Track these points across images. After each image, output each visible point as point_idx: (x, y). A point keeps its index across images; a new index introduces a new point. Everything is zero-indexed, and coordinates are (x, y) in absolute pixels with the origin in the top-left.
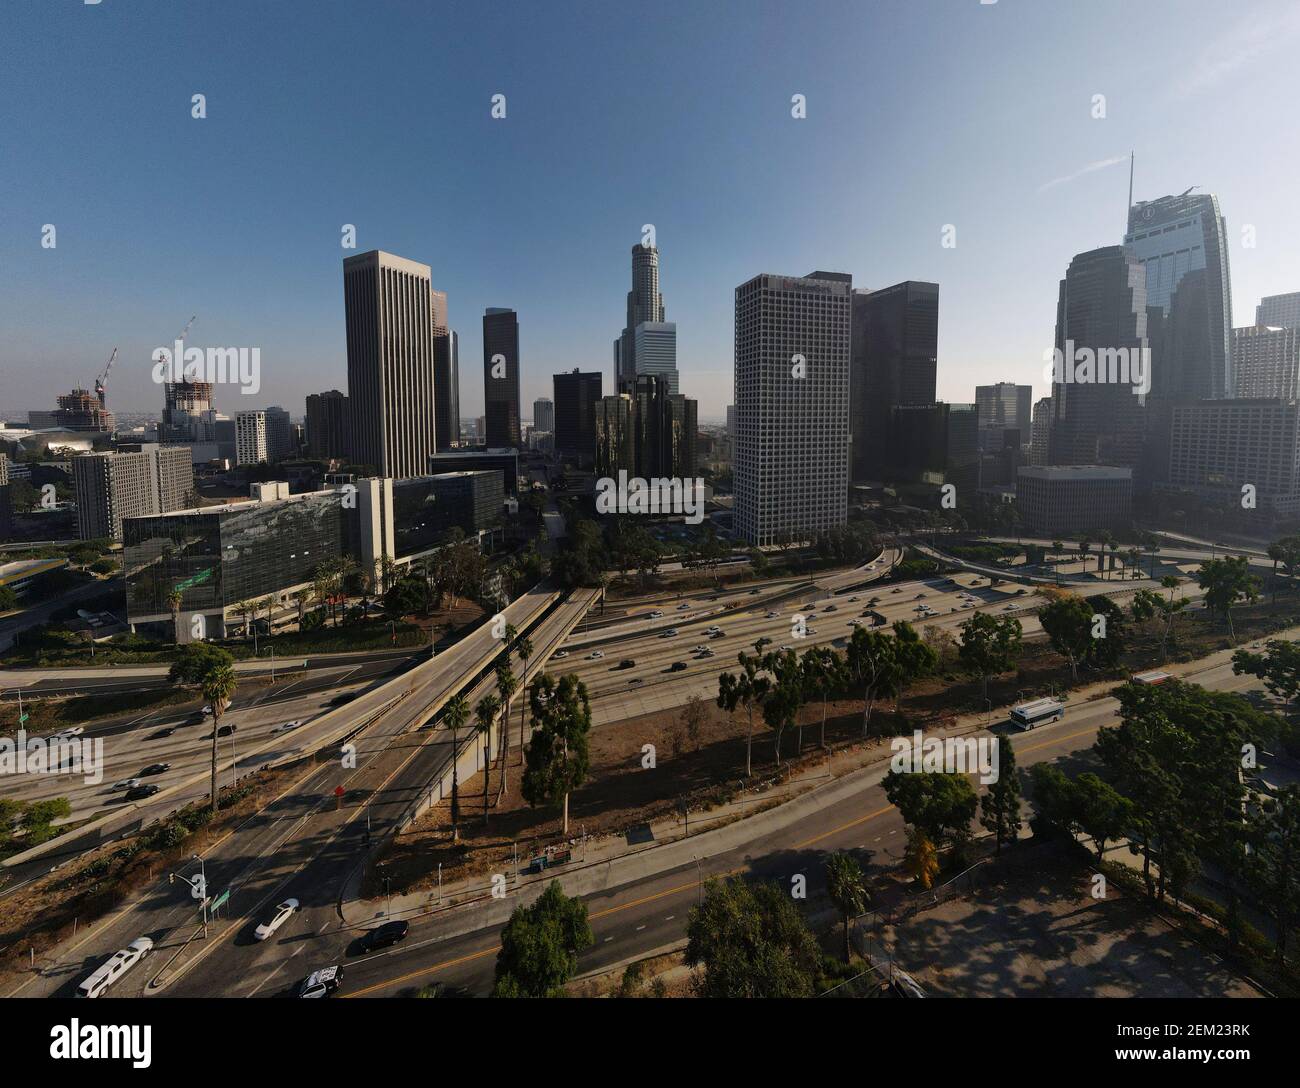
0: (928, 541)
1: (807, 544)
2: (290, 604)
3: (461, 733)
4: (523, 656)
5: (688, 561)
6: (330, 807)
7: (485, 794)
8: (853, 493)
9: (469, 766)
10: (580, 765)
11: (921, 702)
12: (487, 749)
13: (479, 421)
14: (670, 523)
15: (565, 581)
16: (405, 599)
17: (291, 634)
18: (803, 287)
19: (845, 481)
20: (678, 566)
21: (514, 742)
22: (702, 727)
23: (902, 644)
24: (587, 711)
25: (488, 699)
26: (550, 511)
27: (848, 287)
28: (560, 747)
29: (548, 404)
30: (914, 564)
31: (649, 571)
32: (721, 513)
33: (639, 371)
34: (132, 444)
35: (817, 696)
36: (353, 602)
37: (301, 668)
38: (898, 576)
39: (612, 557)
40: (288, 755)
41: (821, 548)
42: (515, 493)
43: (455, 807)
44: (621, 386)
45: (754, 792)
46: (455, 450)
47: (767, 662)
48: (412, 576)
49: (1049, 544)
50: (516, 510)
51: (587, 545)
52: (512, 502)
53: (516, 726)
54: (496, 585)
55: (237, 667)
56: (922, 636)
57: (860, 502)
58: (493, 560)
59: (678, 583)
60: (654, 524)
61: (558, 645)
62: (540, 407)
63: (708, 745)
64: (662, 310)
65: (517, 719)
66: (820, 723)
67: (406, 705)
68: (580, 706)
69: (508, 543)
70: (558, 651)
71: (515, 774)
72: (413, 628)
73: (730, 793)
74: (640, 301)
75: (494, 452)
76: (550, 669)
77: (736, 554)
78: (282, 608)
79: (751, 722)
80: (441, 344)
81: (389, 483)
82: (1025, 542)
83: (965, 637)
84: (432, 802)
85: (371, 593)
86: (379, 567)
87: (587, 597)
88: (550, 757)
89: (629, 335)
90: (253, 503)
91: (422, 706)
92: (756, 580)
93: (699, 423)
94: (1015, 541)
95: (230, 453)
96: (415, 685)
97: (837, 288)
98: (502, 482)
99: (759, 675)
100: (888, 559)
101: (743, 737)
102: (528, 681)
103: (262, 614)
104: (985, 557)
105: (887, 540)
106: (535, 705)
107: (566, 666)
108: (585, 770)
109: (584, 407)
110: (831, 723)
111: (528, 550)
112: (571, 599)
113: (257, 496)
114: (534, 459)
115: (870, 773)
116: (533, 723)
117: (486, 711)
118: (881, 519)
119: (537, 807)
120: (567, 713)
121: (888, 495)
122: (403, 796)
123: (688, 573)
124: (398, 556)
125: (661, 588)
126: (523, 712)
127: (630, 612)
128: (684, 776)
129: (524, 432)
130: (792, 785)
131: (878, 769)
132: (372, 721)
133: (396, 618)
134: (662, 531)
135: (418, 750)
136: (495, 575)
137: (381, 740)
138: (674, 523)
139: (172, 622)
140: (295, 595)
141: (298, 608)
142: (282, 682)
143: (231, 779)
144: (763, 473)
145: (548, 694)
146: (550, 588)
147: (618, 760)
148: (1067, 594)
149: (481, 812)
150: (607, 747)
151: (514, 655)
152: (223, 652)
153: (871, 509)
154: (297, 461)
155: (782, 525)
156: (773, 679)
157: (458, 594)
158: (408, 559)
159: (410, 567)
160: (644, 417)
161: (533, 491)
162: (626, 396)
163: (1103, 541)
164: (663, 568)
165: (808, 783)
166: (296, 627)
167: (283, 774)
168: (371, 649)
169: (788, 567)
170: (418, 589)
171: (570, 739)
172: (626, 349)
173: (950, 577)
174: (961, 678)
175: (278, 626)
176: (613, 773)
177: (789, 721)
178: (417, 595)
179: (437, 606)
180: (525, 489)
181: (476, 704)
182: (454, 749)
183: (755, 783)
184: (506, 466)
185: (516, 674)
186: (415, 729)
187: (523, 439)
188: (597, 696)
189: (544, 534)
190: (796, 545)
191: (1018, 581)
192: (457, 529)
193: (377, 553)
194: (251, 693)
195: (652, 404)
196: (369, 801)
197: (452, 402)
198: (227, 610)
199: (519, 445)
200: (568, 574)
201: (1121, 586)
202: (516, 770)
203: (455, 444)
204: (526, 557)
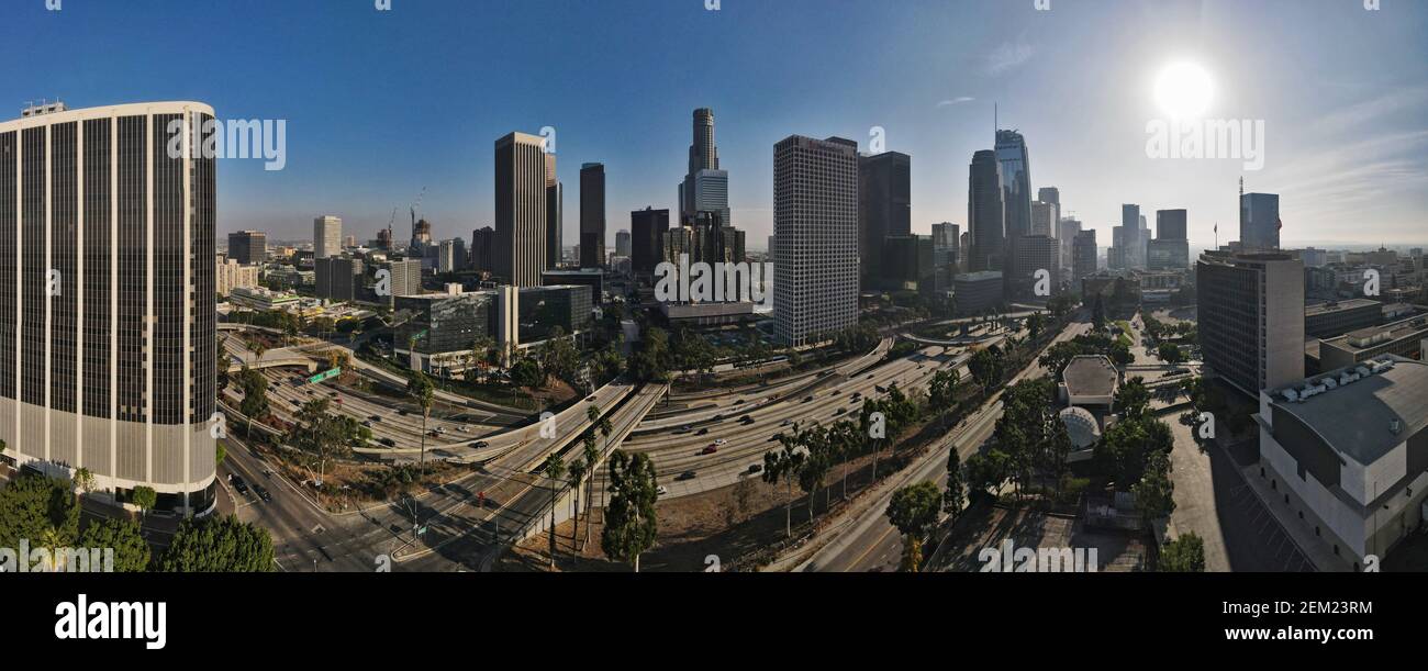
0: (908, 329)
1: (830, 342)
2: (460, 362)
3: (558, 485)
4: (605, 433)
5: (738, 362)
6: (475, 504)
7: (574, 538)
8: (862, 302)
9: (563, 512)
10: (649, 531)
11: (908, 444)
12: (576, 502)
13: (575, 248)
14: (724, 331)
15: (639, 377)
16: (524, 375)
17: (460, 381)
18: (824, 148)
19: (856, 291)
20: (730, 367)
21: (597, 504)
22: (751, 500)
23: (896, 404)
24: (655, 485)
25: (578, 461)
26: (627, 319)
27: (855, 151)
28: (633, 513)
29: (627, 234)
30: (901, 346)
31: (706, 371)
32: (764, 322)
33: (698, 208)
34: (398, 257)
35: (839, 459)
36: (493, 370)
37: (464, 404)
38: (892, 356)
39: (676, 359)
40: (455, 458)
41: (839, 345)
42: (600, 303)
43: (552, 542)
44: (684, 220)
45: (793, 550)
46: (558, 269)
47: (802, 440)
48: (528, 359)
49: (970, 320)
50: (601, 317)
51: (656, 348)
52: (598, 311)
53: (597, 490)
54: (585, 374)
55: (435, 392)
56: (907, 397)
57: (866, 307)
58: (583, 355)
59: (730, 381)
60: (709, 332)
61: (632, 429)
62: (620, 236)
63: (755, 516)
64: (716, 160)
65: (597, 485)
66: (843, 481)
67: (522, 451)
68: (650, 482)
69: (595, 343)
70: (633, 434)
71: (596, 530)
72: (529, 396)
73: (774, 554)
74: (699, 153)
75: (585, 271)
76: (626, 448)
77: (777, 355)
78: (457, 362)
79: (791, 490)
80: (552, 191)
81: (516, 289)
82: (960, 321)
83: (931, 389)
84: (537, 529)
85: (502, 366)
86: (508, 348)
87: (656, 391)
88: (625, 521)
89: (690, 179)
90: (445, 295)
91: (532, 456)
92: (793, 375)
93: (746, 250)
94: (954, 321)
95: (436, 265)
96: (529, 439)
97: (847, 150)
98: (591, 294)
99: (796, 451)
100: (885, 346)
101: (784, 505)
102: (608, 454)
103: (447, 364)
104: (940, 335)
105: (884, 332)
106: (613, 475)
107: (638, 447)
108: (653, 535)
109: (654, 237)
110: (851, 478)
111: (609, 349)
112: (643, 391)
113: (448, 292)
114: (615, 278)
115: (878, 508)
116: (611, 489)
117: (577, 471)
118: (882, 317)
119: (614, 561)
120: (639, 485)
121: (883, 300)
122: (519, 517)
123: (738, 372)
124: (521, 342)
125: (715, 386)
126: (604, 481)
127: (691, 405)
128: (735, 544)
129: (608, 257)
130: (822, 536)
131: (884, 502)
132: (502, 455)
133: (518, 386)
134: (717, 338)
135: (529, 487)
136: (584, 367)
137: (506, 471)
138: (727, 331)
139: (409, 356)
140: (463, 357)
141: (464, 365)
142: (455, 410)
143: (430, 458)
144: (797, 289)
145: (623, 466)
146: (627, 380)
147: (680, 530)
148: (979, 347)
149: (571, 552)
150: (671, 518)
151: (598, 432)
152: (429, 381)
153: (874, 311)
154: (467, 272)
155: (812, 328)
156: (807, 452)
157: (559, 378)
158: (526, 345)
159: (527, 352)
160: (702, 245)
161: (614, 303)
162: (689, 228)
163: (992, 314)
164: (717, 369)
165: (834, 531)
166: (461, 377)
167: (453, 469)
168: (502, 404)
169: (817, 361)
170: (532, 369)
171: (641, 507)
172: (688, 191)
173: (922, 352)
174: (930, 418)
175: (454, 374)
176: (675, 541)
177: (819, 483)
178: (531, 373)
179: (544, 384)
180: (608, 301)
181: (570, 464)
182: (554, 496)
183: (795, 541)
184: (593, 281)
185: (599, 447)
186: (526, 471)
187: (607, 262)
188: (663, 474)
189: (622, 337)
190: (822, 344)
191: (957, 346)
192: (559, 328)
193: (508, 339)
194: (441, 411)
195: (709, 235)
196: (497, 511)
197: (558, 234)
198: (432, 356)
199: (604, 267)
200: (640, 371)
201: (998, 338)
202: (597, 527)
203: (558, 265)
204: (607, 355)
